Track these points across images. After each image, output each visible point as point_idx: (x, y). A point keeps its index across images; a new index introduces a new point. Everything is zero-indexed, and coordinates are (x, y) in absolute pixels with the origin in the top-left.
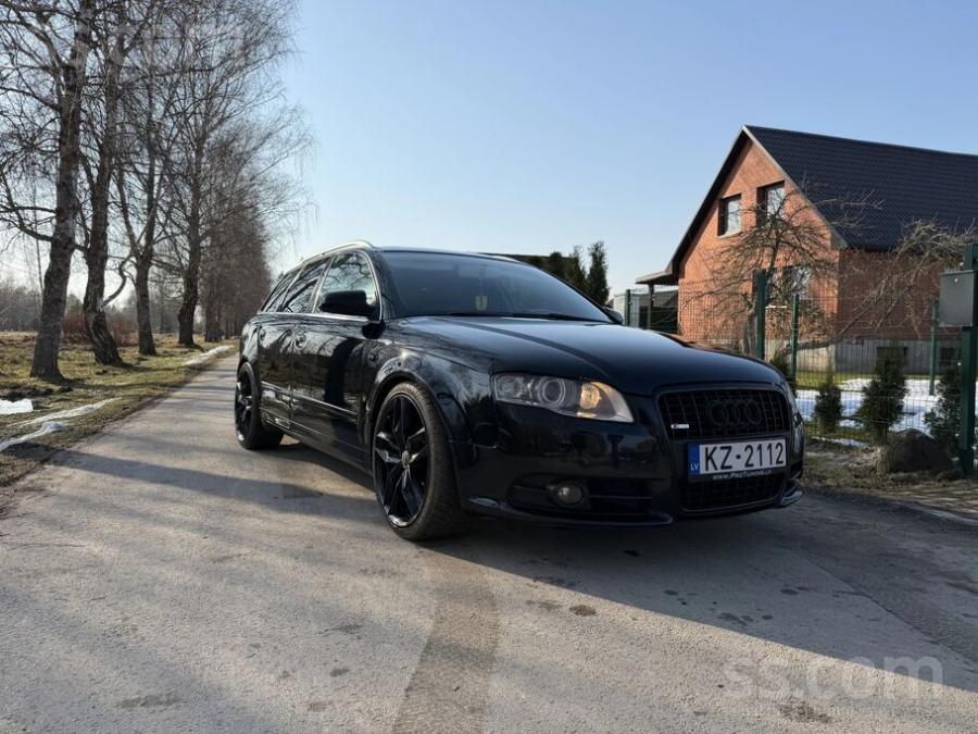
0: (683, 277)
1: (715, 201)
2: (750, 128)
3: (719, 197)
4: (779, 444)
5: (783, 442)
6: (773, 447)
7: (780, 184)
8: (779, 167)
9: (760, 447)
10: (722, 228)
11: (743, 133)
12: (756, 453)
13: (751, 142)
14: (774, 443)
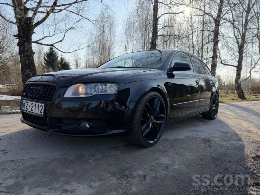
4: (42, 106)
5: (43, 105)
6: (40, 106)
9: (35, 105)
12: (34, 107)
14: (40, 104)
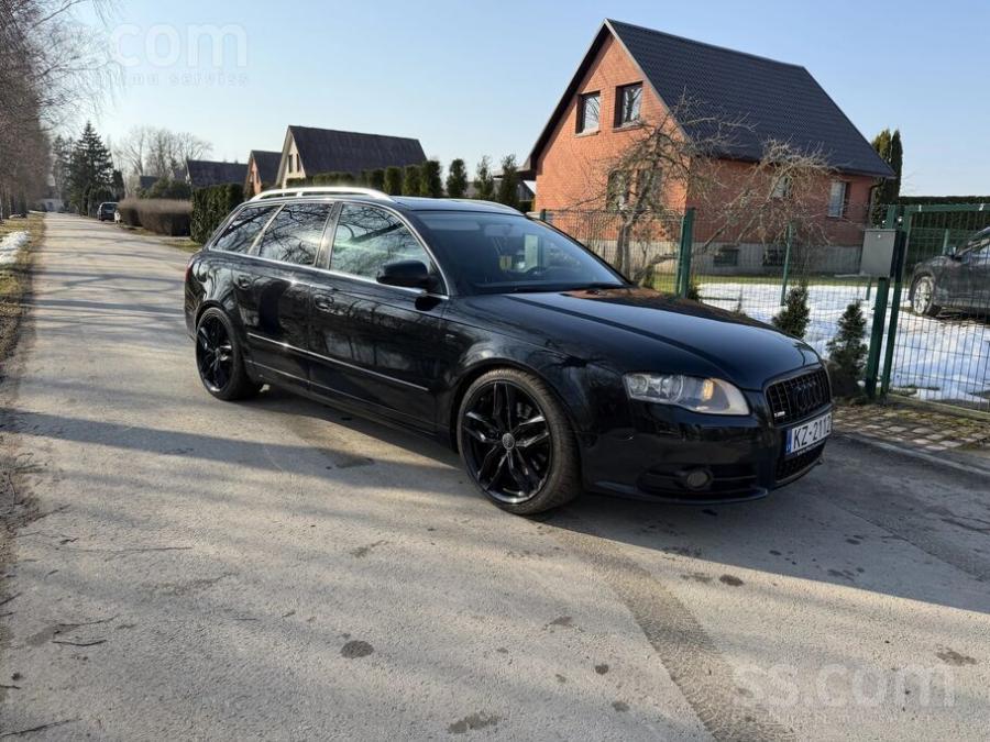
0: (541, 173)
1: (574, 97)
2: (612, 23)
3: (578, 92)
7: (639, 84)
8: (638, 67)
10: (580, 127)
11: (605, 27)
13: (612, 37)
